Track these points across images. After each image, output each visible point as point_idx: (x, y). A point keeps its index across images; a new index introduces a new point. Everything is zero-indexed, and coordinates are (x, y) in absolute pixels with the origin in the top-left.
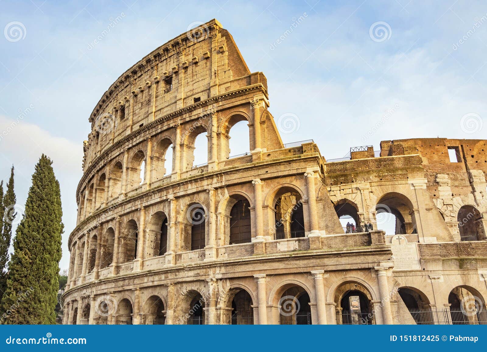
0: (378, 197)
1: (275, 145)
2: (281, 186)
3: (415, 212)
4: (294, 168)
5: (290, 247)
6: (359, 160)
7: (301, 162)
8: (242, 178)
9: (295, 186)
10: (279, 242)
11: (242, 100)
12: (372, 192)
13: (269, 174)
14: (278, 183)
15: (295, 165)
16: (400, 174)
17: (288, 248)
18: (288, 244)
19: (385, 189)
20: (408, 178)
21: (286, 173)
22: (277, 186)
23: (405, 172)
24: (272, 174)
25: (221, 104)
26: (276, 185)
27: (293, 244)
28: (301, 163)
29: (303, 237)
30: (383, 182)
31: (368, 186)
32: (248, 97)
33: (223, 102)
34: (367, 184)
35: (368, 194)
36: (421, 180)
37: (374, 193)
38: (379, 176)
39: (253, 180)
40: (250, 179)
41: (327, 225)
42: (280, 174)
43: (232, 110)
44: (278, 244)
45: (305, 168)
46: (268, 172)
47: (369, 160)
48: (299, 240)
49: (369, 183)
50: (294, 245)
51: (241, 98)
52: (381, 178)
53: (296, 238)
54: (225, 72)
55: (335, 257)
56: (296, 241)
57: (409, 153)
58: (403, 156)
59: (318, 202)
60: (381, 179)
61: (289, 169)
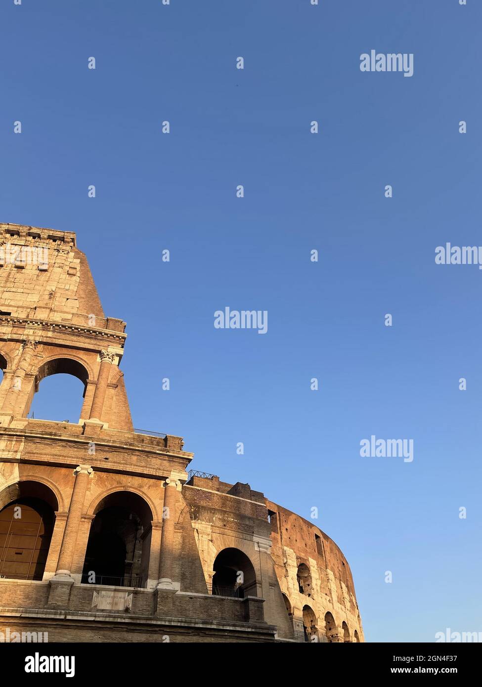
0: (218, 550)
1: (123, 424)
2: (122, 489)
3: (257, 585)
4: (154, 466)
5: (116, 604)
6: (202, 489)
7: (165, 460)
8: (60, 456)
9: (146, 495)
10: (98, 591)
11: (89, 344)
12: (212, 541)
13: (110, 464)
14: (119, 482)
15: (155, 462)
16: (247, 525)
17: (112, 605)
18: (114, 597)
19: (228, 541)
20: (253, 532)
21: (139, 470)
22: (116, 487)
23: (251, 523)
24: (115, 464)
25: (50, 334)
26: (115, 485)
27: (124, 598)
28: (164, 462)
29: (144, 588)
30: (226, 530)
31: (209, 530)
32: (98, 343)
33: (56, 334)
34: (208, 526)
35: (207, 543)
36: (266, 540)
37: (214, 543)
38: (223, 520)
39: (79, 466)
40: (73, 462)
41: (184, 574)
42: (129, 469)
43: (65, 351)
44: (95, 594)
45: (167, 471)
46: (110, 459)
47: (213, 493)
48: (136, 593)
49: (210, 527)
50: (125, 602)
51: (87, 340)
52: (225, 523)
53: (132, 589)
54: (68, 299)
55: (195, 635)
56: (129, 592)
57: (256, 501)
58: (250, 501)
59: (177, 531)
60: (225, 525)
61: (143, 464)
